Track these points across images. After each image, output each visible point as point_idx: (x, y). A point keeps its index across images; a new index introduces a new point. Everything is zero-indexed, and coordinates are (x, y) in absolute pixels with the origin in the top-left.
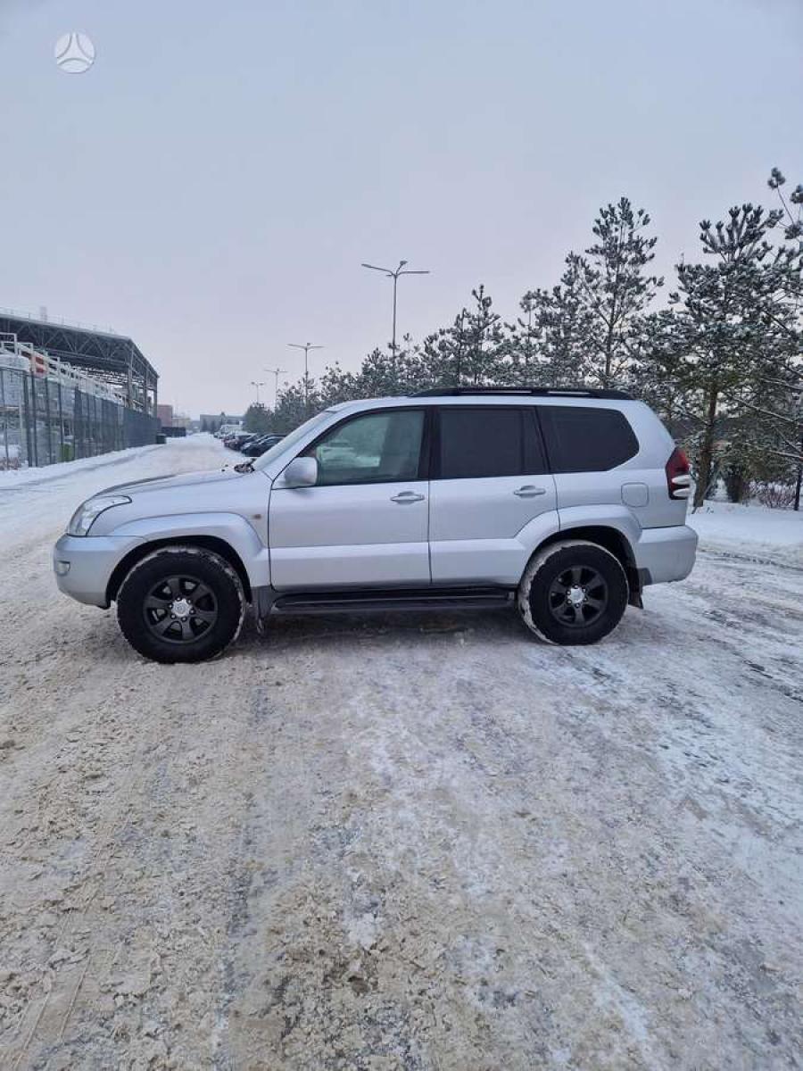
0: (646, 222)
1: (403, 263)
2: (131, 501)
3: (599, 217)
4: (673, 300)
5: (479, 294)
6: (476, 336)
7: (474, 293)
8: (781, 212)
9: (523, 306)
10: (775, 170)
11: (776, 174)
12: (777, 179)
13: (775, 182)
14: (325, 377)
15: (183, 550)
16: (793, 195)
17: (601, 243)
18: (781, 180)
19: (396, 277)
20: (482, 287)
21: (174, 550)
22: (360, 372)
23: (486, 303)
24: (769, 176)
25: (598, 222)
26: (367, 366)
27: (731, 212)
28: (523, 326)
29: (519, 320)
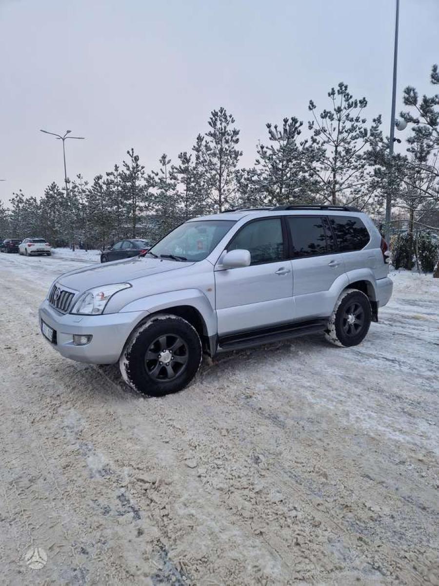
0: (233, 121)
1: (69, 132)
2: (131, 286)
3: (212, 116)
4: (257, 163)
5: (131, 153)
6: (132, 177)
7: (128, 152)
8: (313, 122)
9: (161, 162)
10: (311, 101)
11: (311, 103)
12: (312, 106)
13: (311, 107)
14: (13, 199)
15: (168, 317)
16: (322, 114)
17: (212, 130)
18: (314, 107)
19: (63, 140)
20: (132, 149)
21: (163, 318)
22: (44, 197)
23: (136, 159)
24: (308, 104)
25: (212, 119)
26: (48, 192)
27: (284, 120)
28: (163, 173)
29: (161, 170)
